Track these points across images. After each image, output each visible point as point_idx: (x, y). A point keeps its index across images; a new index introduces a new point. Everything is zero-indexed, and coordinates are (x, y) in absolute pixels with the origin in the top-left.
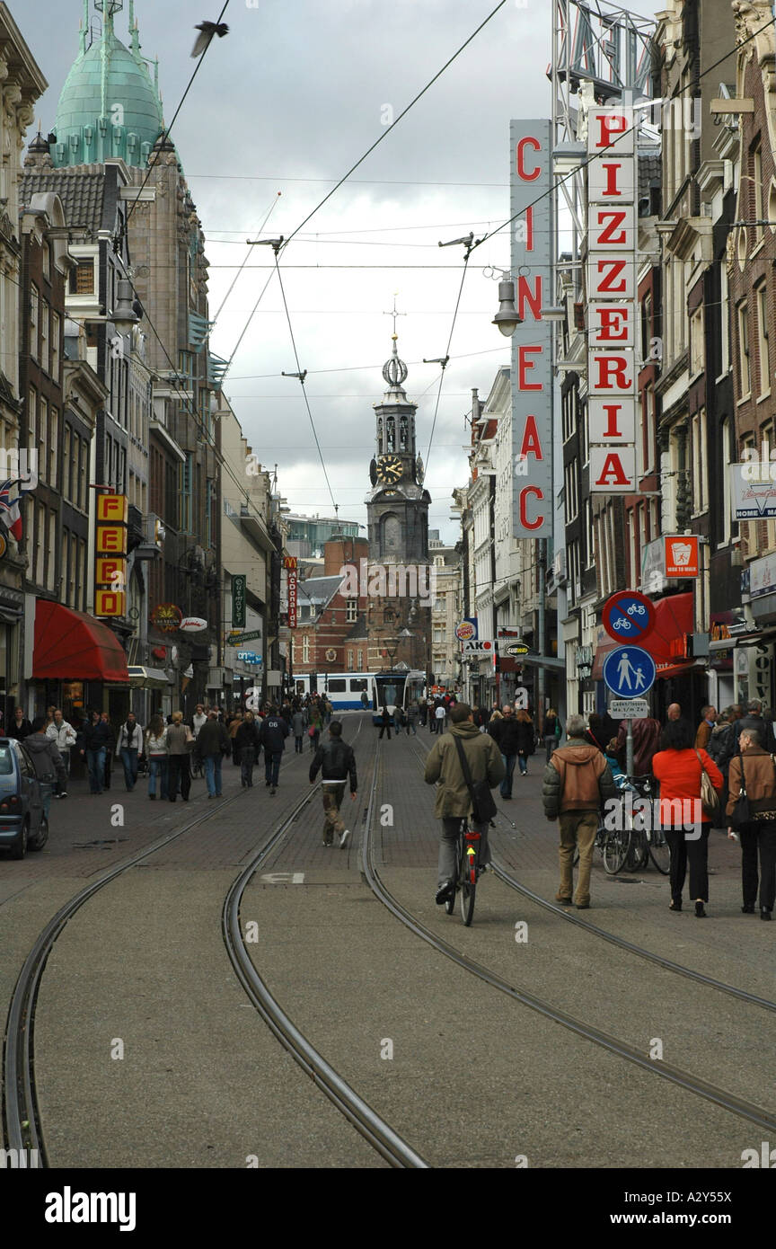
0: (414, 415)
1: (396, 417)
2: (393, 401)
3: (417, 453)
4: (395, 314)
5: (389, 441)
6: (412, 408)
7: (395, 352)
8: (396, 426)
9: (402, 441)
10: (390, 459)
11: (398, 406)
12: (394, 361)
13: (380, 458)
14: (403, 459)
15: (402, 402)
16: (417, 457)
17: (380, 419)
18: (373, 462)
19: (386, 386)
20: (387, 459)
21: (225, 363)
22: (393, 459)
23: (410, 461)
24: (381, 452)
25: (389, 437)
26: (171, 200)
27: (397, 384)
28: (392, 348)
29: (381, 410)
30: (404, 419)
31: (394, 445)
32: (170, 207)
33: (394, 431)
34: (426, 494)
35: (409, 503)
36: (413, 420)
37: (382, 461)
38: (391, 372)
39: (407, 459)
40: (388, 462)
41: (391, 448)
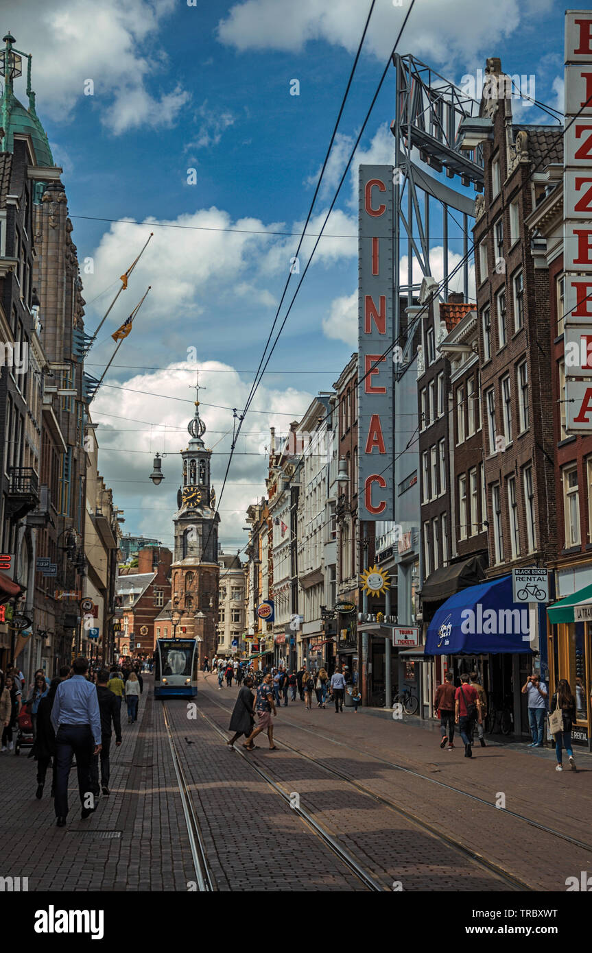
0: (209, 459)
1: (197, 460)
2: (196, 448)
3: (211, 486)
4: (198, 387)
5: (191, 476)
6: (208, 454)
7: (197, 414)
8: (197, 466)
9: (201, 477)
10: (192, 490)
11: (199, 452)
12: (196, 420)
13: (185, 488)
14: (201, 490)
15: (202, 449)
16: (211, 488)
17: (186, 461)
18: (180, 491)
19: (190, 438)
20: (190, 489)
21: (96, 381)
22: (194, 489)
23: (206, 491)
24: (185, 484)
25: (191, 474)
26: (61, 231)
27: (199, 437)
28: (195, 411)
29: (187, 455)
30: (202, 461)
31: (195, 480)
32: (60, 237)
33: (195, 470)
34: (217, 515)
35: (204, 521)
36: (209, 462)
37: (186, 491)
38: (194, 428)
39: (204, 490)
40: (190, 491)
41: (192, 482)
